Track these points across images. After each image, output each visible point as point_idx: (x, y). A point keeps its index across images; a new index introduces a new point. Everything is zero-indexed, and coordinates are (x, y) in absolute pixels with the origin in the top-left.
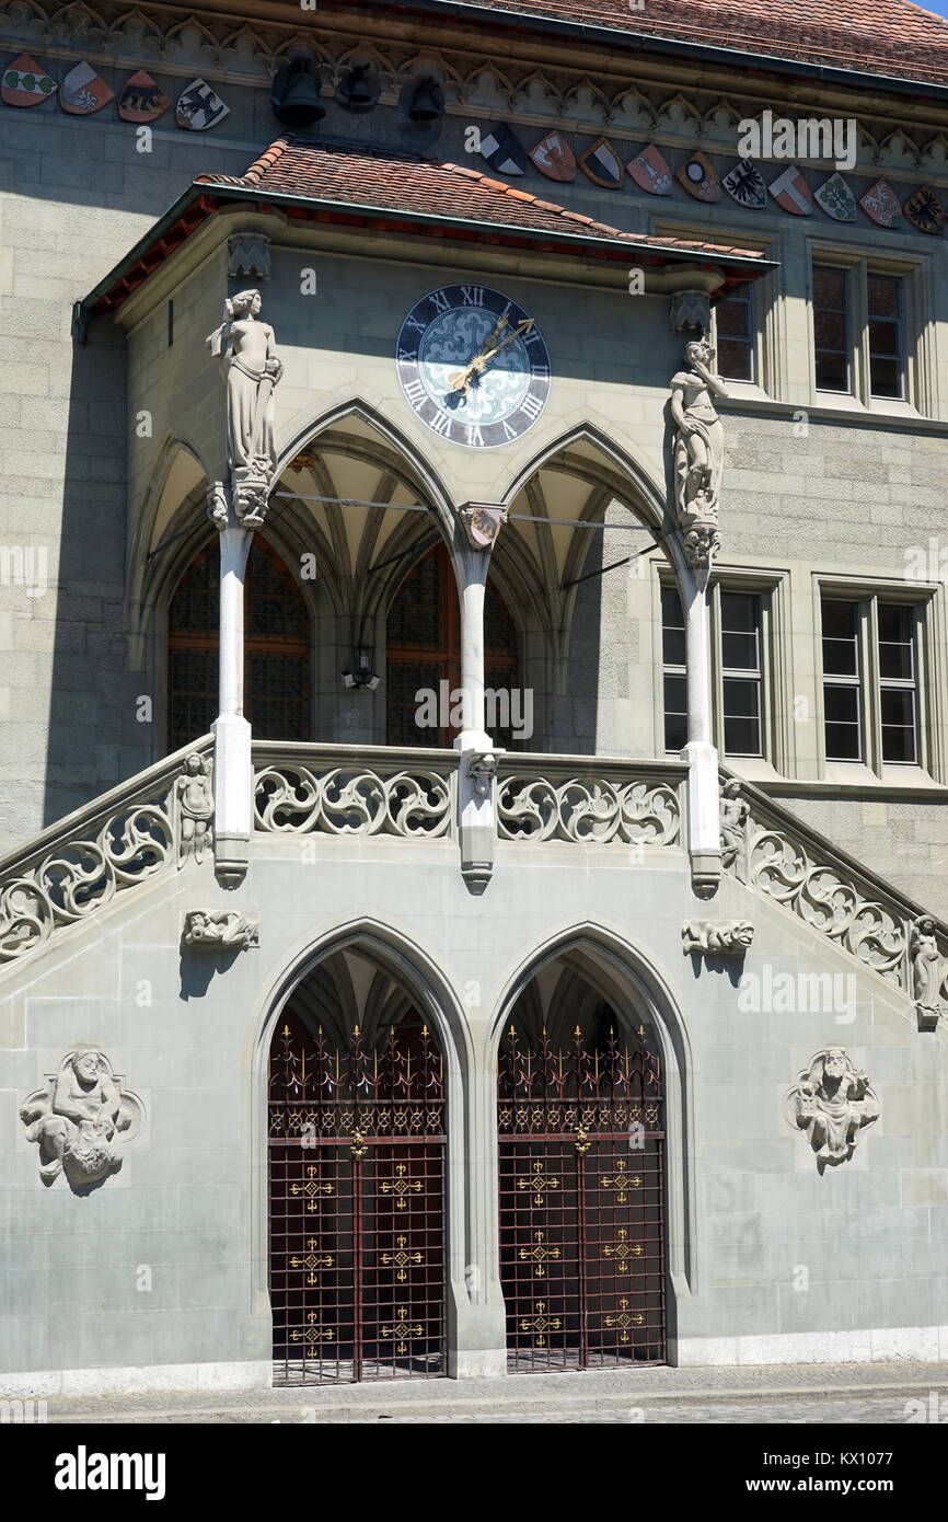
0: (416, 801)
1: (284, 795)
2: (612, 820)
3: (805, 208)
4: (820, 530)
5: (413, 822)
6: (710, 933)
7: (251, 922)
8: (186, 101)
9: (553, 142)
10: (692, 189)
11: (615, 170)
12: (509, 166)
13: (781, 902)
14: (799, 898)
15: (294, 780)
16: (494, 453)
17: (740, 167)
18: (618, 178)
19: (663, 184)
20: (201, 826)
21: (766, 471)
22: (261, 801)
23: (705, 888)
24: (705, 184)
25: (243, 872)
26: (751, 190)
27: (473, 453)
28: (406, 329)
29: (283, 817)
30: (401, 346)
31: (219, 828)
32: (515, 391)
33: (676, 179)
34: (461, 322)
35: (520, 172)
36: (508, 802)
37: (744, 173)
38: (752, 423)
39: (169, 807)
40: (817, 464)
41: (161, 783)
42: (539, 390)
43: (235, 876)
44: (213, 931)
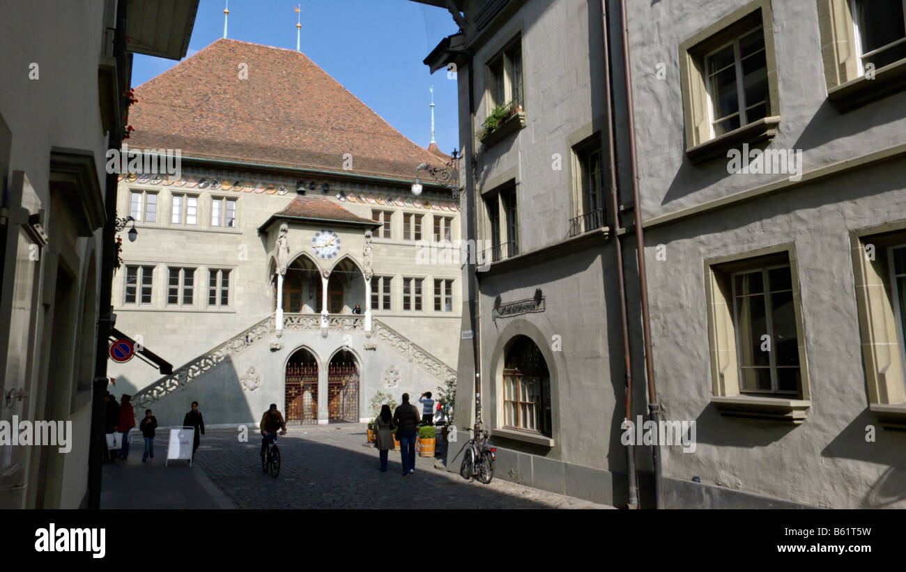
0: (314, 322)
1: (289, 322)
2: (351, 325)
3: (402, 205)
4: (402, 267)
6: (368, 346)
7: (282, 345)
8: (279, 189)
9: (351, 195)
10: (379, 202)
11: (364, 199)
12: (343, 200)
13: (383, 340)
14: (386, 338)
15: (291, 319)
16: (330, 260)
18: (364, 201)
19: (373, 201)
20: (273, 328)
22: (285, 323)
23: (368, 337)
24: (382, 201)
25: (281, 336)
26: (391, 202)
27: (325, 260)
28: (313, 238)
29: (288, 326)
30: (312, 242)
31: (276, 328)
32: (334, 249)
33: (376, 201)
34: (324, 236)
36: (331, 322)
37: (390, 198)
38: (390, 247)
39: (267, 324)
40: (402, 254)
41: (265, 321)
42: (338, 248)
43: (279, 336)
44: (275, 347)
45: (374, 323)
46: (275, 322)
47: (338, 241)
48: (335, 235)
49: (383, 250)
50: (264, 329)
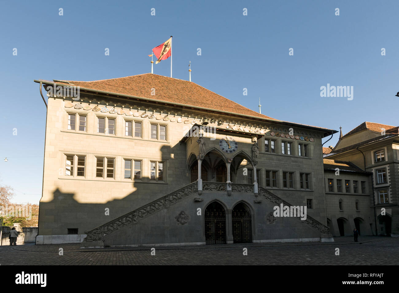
0: (222, 188)
1: (206, 187)
2: (245, 190)
5: (222, 190)
6: (256, 201)
7: (202, 199)
9: (235, 127)
10: (251, 132)
11: (242, 130)
13: (265, 198)
14: (267, 198)
15: (207, 185)
16: (231, 153)
19: (248, 131)
20: (196, 190)
22: (203, 187)
23: (256, 196)
24: (253, 131)
26: (258, 132)
27: (229, 153)
29: (206, 189)
31: (198, 190)
39: (193, 188)
41: (191, 185)
43: (200, 194)
44: (198, 200)
45: (260, 189)
46: (197, 186)
47: (236, 144)
50: (190, 190)
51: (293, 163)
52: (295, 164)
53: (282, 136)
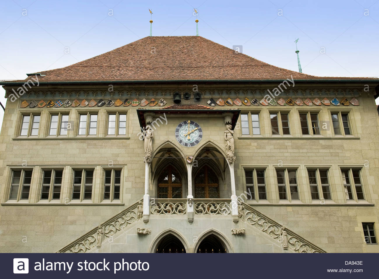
0: (180, 208)
1: (156, 208)
2: (217, 210)
3: (267, 105)
4: (274, 158)
5: (179, 212)
6: (236, 231)
7: (149, 230)
8: (160, 102)
9: (220, 100)
10: (245, 104)
11: (231, 103)
12: (213, 105)
13: (253, 225)
14: (256, 223)
15: (158, 205)
16: (193, 147)
17: (254, 99)
18: (232, 104)
19: (240, 104)
20: (141, 213)
21: (263, 149)
22: (152, 209)
23: (236, 222)
24: (248, 103)
25: (148, 221)
26: (256, 103)
27: (189, 148)
28: (177, 129)
30: (176, 131)
31: (143, 214)
32: (196, 137)
33: (242, 103)
34: (186, 127)
35: (214, 105)
36: (197, 207)
37: (255, 100)
38: (259, 141)
39: (136, 210)
40: (272, 147)
41: (135, 206)
42: (200, 136)
43: (146, 222)
44: (141, 232)
45: (241, 206)
46: (142, 207)
47: (200, 130)
48: (197, 125)
49: (252, 144)
50: (132, 215)
51: (324, 151)
52: (328, 151)
53: (298, 103)
